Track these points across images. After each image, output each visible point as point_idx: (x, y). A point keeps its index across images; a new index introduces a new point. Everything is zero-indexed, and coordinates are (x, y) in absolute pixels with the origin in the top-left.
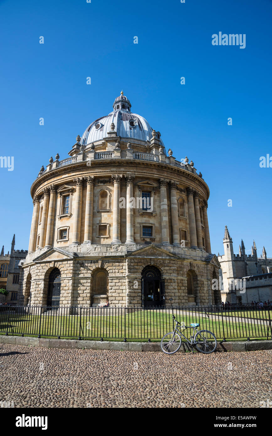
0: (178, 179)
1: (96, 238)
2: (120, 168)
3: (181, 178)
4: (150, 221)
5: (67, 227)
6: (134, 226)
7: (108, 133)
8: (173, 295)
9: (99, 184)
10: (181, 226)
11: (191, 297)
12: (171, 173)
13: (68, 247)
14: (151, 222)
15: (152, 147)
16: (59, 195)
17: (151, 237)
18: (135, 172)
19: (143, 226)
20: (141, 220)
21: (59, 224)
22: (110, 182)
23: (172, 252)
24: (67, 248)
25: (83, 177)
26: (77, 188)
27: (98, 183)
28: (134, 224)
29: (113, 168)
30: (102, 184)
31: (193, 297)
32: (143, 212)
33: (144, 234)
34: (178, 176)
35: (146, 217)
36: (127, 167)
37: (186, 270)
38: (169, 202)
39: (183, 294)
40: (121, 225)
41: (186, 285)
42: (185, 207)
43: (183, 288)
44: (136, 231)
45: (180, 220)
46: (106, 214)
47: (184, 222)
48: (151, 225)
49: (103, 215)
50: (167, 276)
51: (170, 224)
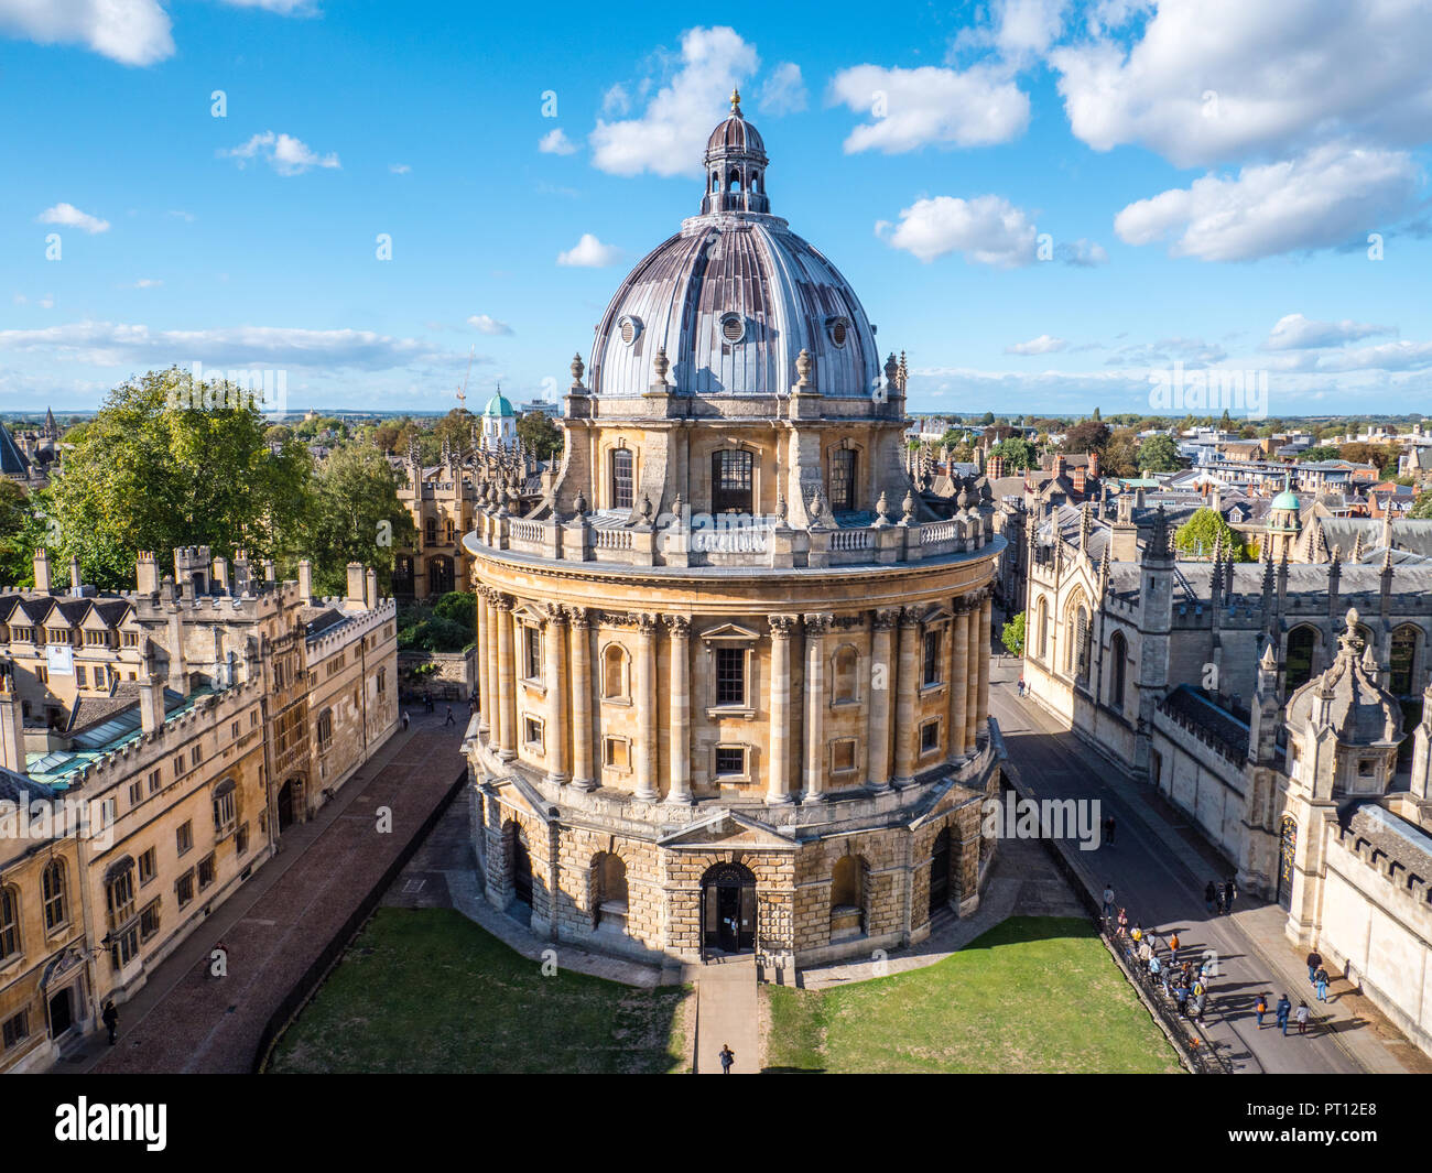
0: (832, 602)
1: (603, 770)
2: (650, 591)
3: (845, 592)
4: (738, 736)
5: (540, 717)
6: (691, 750)
7: (645, 397)
9: (605, 626)
10: (837, 733)
11: (846, 916)
12: (809, 588)
14: (738, 740)
15: (790, 428)
17: (739, 778)
18: (691, 604)
19: (717, 751)
21: (524, 701)
22: (630, 624)
23: (792, 821)
25: (560, 602)
26: (553, 629)
27: (602, 624)
28: (690, 746)
29: (633, 590)
30: (610, 627)
31: (852, 915)
32: (717, 715)
33: (720, 768)
34: (832, 590)
35: (726, 724)
37: (829, 861)
38: (799, 671)
39: (815, 922)
40: (658, 748)
41: (829, 897)
42: (858, 669)
43: (817, 906)
44: (697, 763)
45: (835, 716)
46: (622, 711)
47: (847, 720)
48: (739, 747)
49: (616, 714)
50: (767, 887)
51: (797, 737)
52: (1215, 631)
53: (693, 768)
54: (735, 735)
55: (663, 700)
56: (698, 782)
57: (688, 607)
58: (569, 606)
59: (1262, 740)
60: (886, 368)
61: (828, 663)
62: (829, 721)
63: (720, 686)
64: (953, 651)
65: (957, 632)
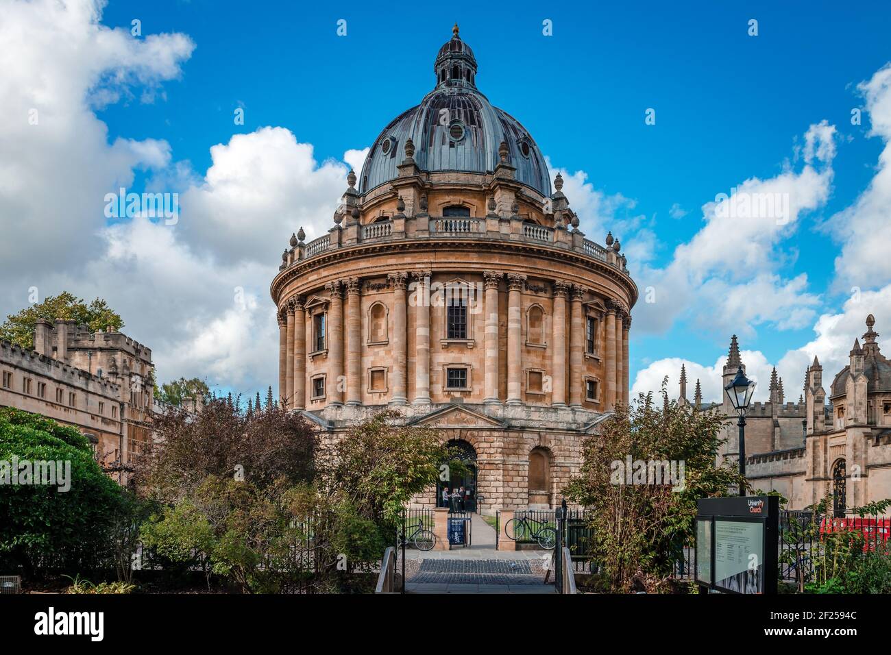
0: (526, 267)
1: (367, 395)
2: (403, 258)
3: (535, 263)
4: (463, 358)
5: (323, 374)
6: (430, 370)
7: (399, 167)
8: (494, 490)
9: (371, 292)
10: (530, 364)
11: (539, 495)
12: (511, 256)
13: (323, 410)
14: (463, 362)
15: (495, 187)
16: (307, 315)
17: (464, 389)
18: (431, 263)
19: (448, 369)
20: (445, 359)
21: (312, 369)
22: (388, 286)
23: (500, 415)
24: (322, 413)
25: (340, 279)
26: (335, 301)
27: (368, 290)
28: (430, 366)
29: (391, 258)
30: (375, 292)
31: (543, 495)
32: (448, 343)
33: (451, 384)
34: (525, 260)
35: (454, 351)
36: (416, 254)
37: (527, 446)
38: (504, 317)
39: (517, 490)
40: (407, 369)
41: (527, 473)
42: (544, 323)
43: (519, 479)
44: (434, 379)
45: (529, 352)
46: (382, 349)
47: (537, 356)
48: (463, 366)
49: (378, 352)
50: (484, 457)
51: (503, 362)
52: (775, 418)
53: (431, 383)
54: (461, 358)
55: (410, 337)
56: (435, 393)
57: (429, 265)
58: (346, 280)
59: (816, 418)
60: (555, 182)
61: (524, 314)
62: (525, 355)
63: (450, 327)
64: (605, 339)
65: (608, 326)
